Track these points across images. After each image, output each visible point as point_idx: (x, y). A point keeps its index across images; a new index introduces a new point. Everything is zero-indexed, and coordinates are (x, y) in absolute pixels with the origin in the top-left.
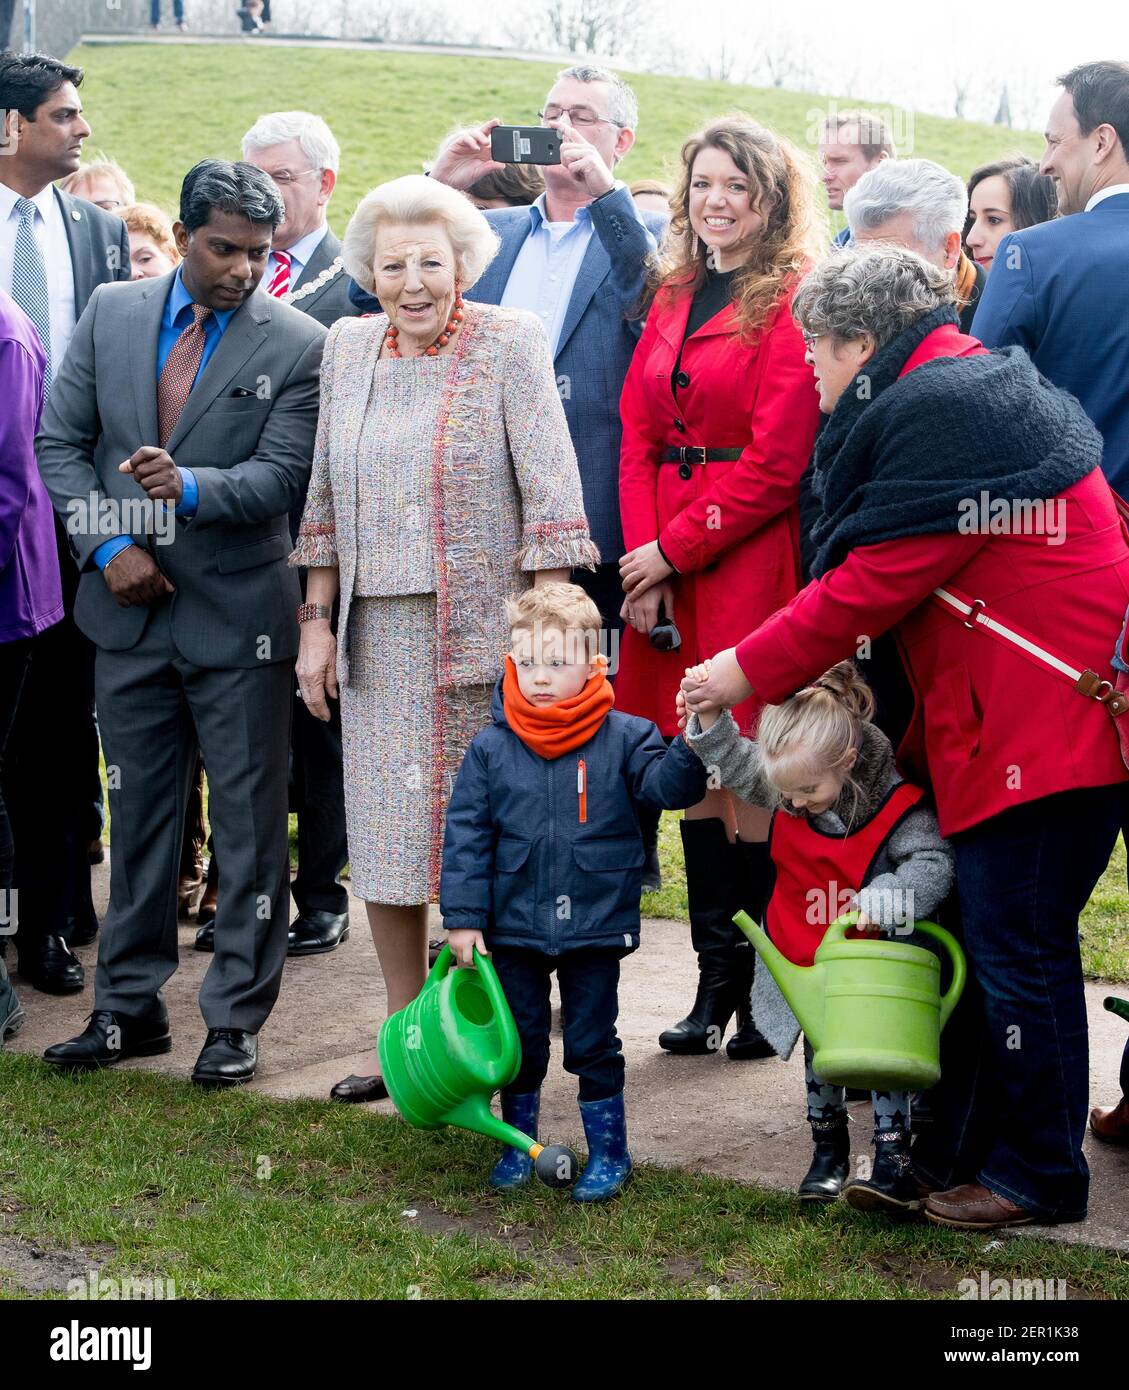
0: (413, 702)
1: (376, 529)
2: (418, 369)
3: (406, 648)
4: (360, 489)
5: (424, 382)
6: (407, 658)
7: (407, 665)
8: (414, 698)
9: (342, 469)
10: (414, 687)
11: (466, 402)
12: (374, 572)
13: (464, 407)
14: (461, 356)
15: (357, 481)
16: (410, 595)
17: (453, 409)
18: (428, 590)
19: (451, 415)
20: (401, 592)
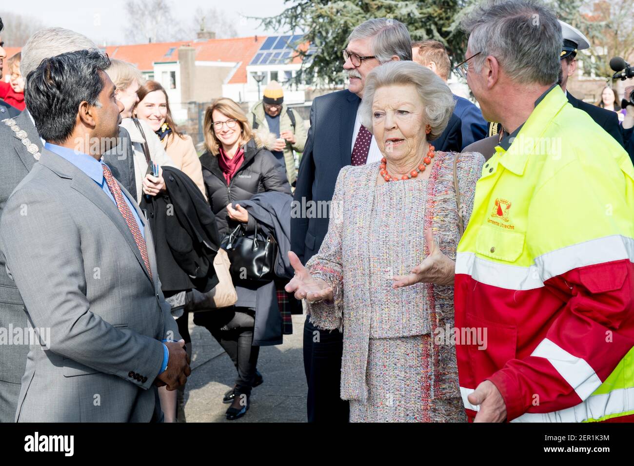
0: (408, 415)
1: (385, 291)
2: (407, 187)
3: (402, 378)
4: (372, 265)
5: (411, 195)
6: (403, 386)
7: (403, 390)
8: (408, 413)
9: (357, 253)
10: (408, 405)
11: (444, 206)
12: (384, 321)
13: (444, 209)
14: (435, 178)
15: (369, 260)
16: (413, 336)
17: (435, 210)
18: (425, 333)
19: (435, 214)
20: (405, 334)
